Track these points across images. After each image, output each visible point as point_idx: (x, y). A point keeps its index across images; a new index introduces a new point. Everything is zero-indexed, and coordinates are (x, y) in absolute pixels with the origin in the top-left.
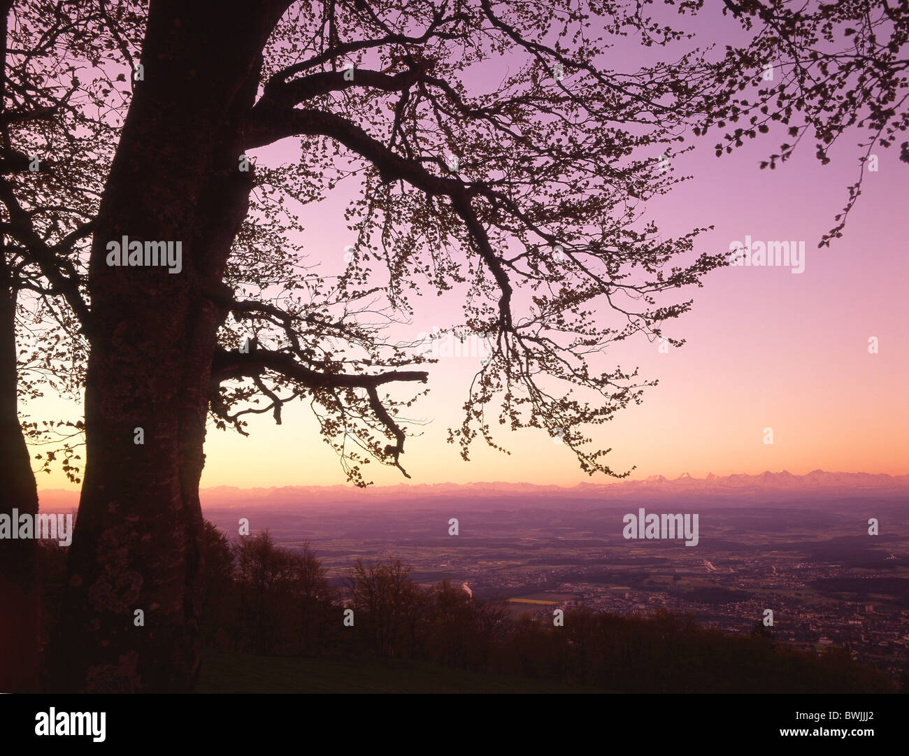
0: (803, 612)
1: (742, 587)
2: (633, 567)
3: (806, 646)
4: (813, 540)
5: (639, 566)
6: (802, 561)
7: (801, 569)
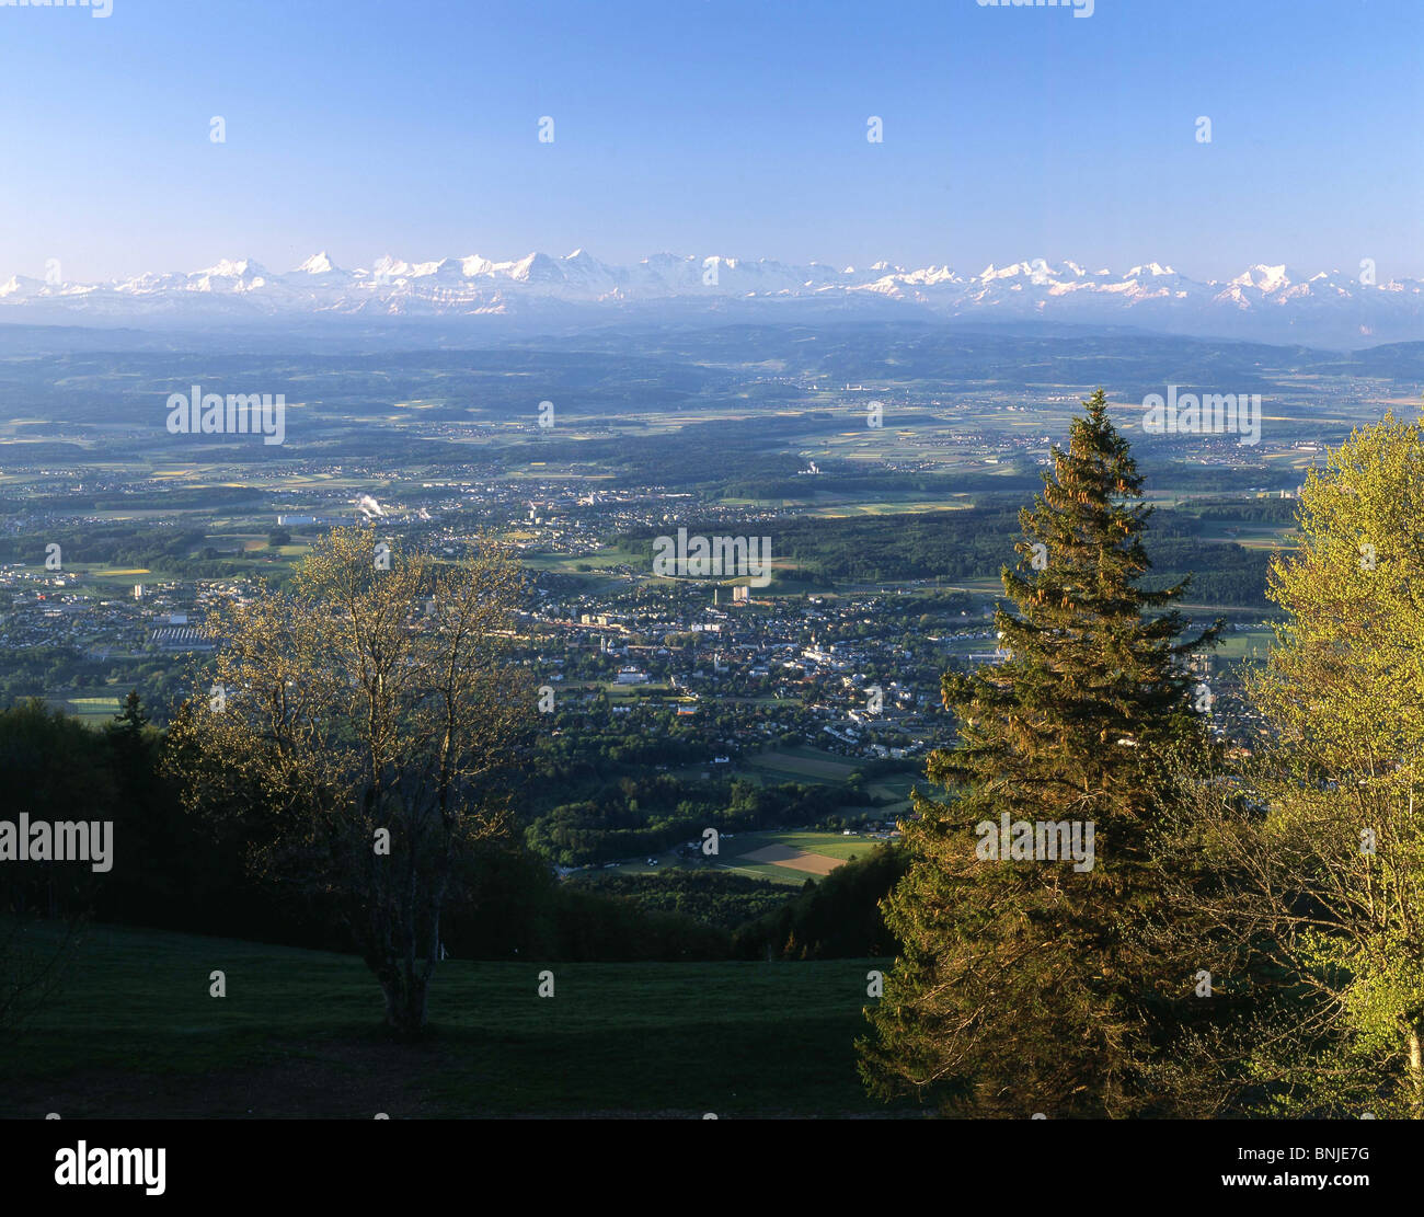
0: (590, 611)
1: (448, 557)
2: (161, 514)
3: (588, 691)
4: (637, 432)
5: (177, 513)
6: (598, 486)
7: (597, 507)
